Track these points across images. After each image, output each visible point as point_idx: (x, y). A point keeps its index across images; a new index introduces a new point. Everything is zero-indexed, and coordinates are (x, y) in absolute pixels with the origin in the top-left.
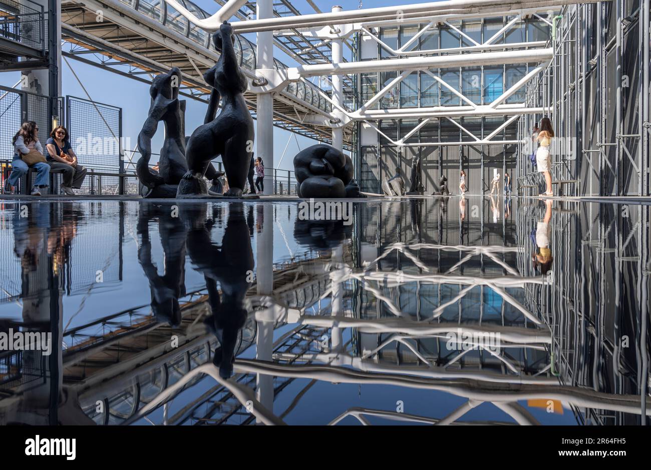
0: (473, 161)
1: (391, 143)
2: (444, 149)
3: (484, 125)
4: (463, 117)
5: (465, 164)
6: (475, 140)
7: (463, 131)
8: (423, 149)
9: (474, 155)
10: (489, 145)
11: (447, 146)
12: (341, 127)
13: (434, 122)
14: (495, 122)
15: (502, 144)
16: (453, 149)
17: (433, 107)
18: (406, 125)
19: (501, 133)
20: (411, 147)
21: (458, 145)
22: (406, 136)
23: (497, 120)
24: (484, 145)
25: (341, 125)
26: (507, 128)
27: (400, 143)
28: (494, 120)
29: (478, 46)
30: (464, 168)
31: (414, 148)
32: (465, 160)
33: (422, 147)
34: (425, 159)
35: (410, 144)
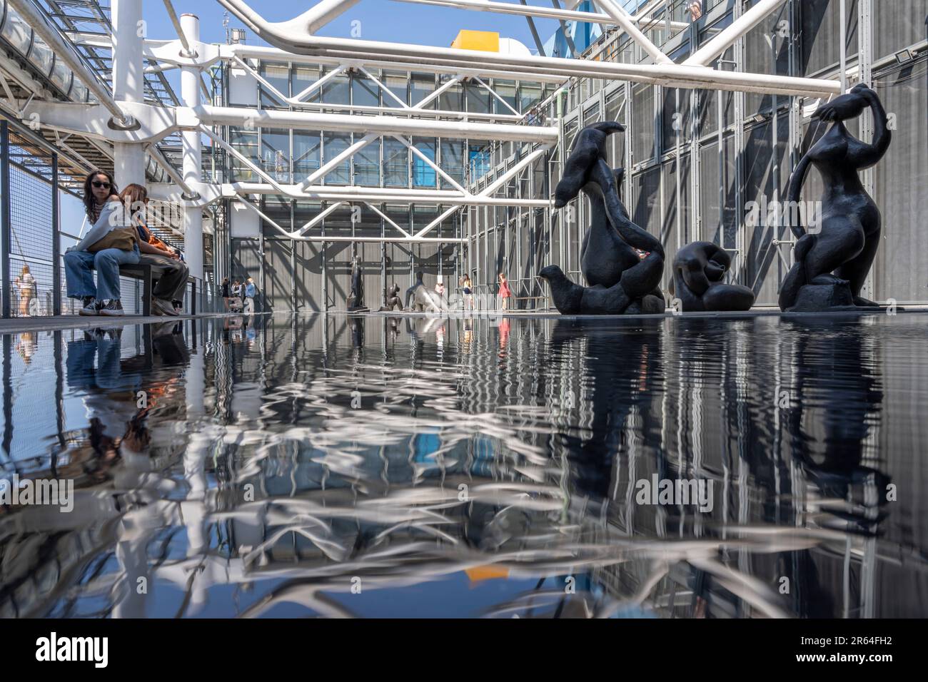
0: (398, 264)
1: (281, 234)
2: (360, 246)
3: (415, 217)
4: (385, 203)
5: (388, 269)
6: (405, 236)
7: (386, 222)
8: (329, 246)
9: (399, 256)
10: (420, 243)
11: (363, 242)
12: (200, 207)
13: (344, 207)
14: (428, 213)
15: (436, 242)
16: (373, 247)
17: (344, 186)
18: (305, 209)
19: (436, 228)
20: (309, 242)
21: (379, 242)
22: (306, 227)
23: (429, 210)
24: (413, 243)
25: (201, 202)
26: (444, 222)
27: (296, 235)
28: (425, 210)
29: (406, 108)
30: (388, 273)
31: (314, 243)
32: (389, 262)
33: (327, 242)
34: (332, 260)
35: (312, 238)
